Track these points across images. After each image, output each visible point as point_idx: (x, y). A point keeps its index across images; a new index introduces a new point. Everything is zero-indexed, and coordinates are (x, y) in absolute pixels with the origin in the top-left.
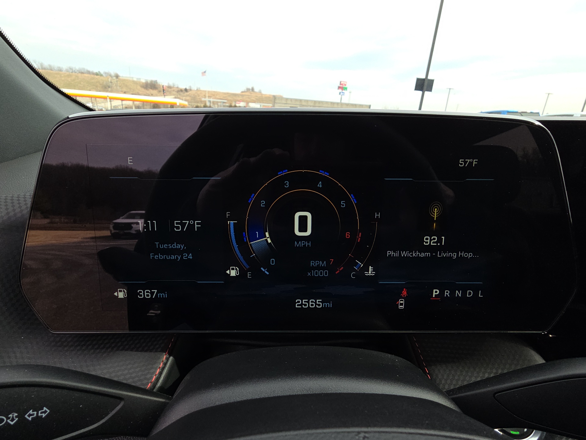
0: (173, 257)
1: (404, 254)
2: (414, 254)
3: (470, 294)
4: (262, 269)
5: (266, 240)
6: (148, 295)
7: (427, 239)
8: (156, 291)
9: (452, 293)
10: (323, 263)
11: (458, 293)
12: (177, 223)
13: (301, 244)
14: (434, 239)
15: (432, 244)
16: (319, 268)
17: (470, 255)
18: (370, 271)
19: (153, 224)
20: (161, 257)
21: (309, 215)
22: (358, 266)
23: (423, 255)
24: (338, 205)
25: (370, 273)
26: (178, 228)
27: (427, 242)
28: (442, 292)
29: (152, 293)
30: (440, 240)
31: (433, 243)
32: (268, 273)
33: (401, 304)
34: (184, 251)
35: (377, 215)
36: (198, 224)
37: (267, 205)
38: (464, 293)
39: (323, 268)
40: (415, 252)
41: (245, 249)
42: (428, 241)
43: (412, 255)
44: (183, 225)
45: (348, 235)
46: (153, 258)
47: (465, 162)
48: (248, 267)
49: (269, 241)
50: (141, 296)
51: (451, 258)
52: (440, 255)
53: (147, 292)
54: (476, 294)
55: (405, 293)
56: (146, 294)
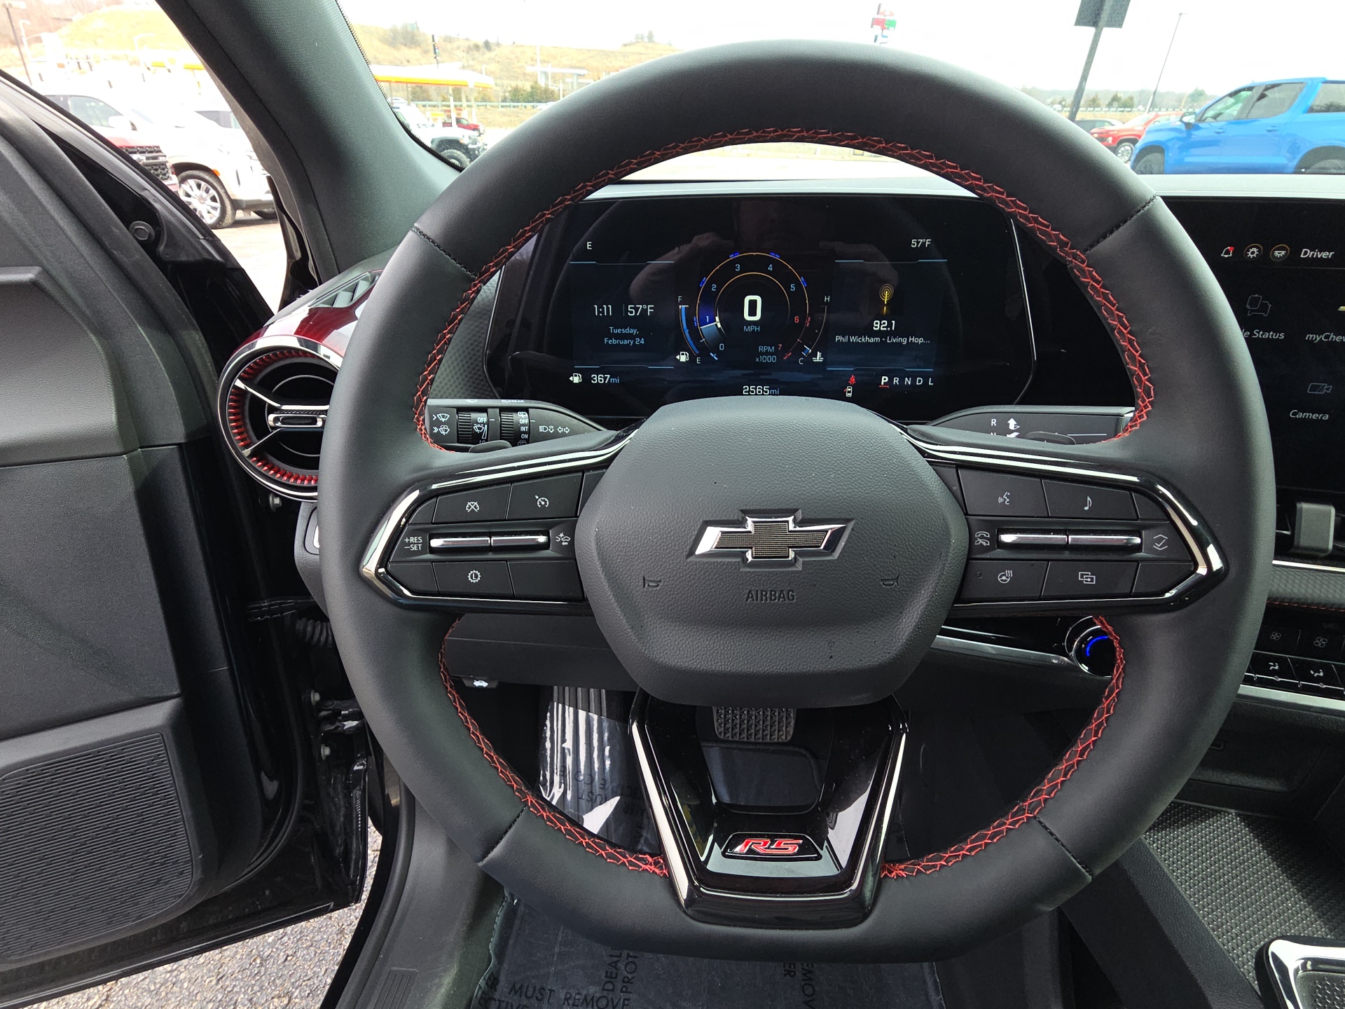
0: (626, 342)
1: (853, 339)
2: (863, 340)
3: (919, 381)
4: (711, 354)
5: (716, 325)
6: (601, 380)
7: (877, 323)
8: (609, 376)
9: (902, 380)
10: (771, 348)
11: (908, 381)
12: (631, 308)
13: (750, 329)
14: (884, 323)
15: (882, 329)
16: (767, 353)
17: (920, 341)
18: (818, 357)
19: (608, 308)
20: (614, 342)
21: (758, 299)
22: (806, 351)
23: (872, 340)
24: (788, 288)
25: (818, 358)
26: (631, 312)
27: (876, 327)
28: (891, 380)
29: (605, 378)
30: (890, 325)
31: (883, 327)
32: (717, 359)
33: (849, 392)
34: (637, 336)
35: (827, 299)
36: (651, 308)
37: (718, 289)
38: (914, 381)
39: (771, 354)
40: (865, 337)
41: (695, 334)
42: (878, 325)
43: (861, 340)
44: (637, 309)
45: (796, 319)
46: (607, 342)
47: (918, 243)
48: (697, 352)
49: (719, 326)
50: (594, 380)
51: (901, 343)
52: (890, 340)
53: (601, 377)
54: (926, 382)
55: (853, 379)
56: (599, 379)
